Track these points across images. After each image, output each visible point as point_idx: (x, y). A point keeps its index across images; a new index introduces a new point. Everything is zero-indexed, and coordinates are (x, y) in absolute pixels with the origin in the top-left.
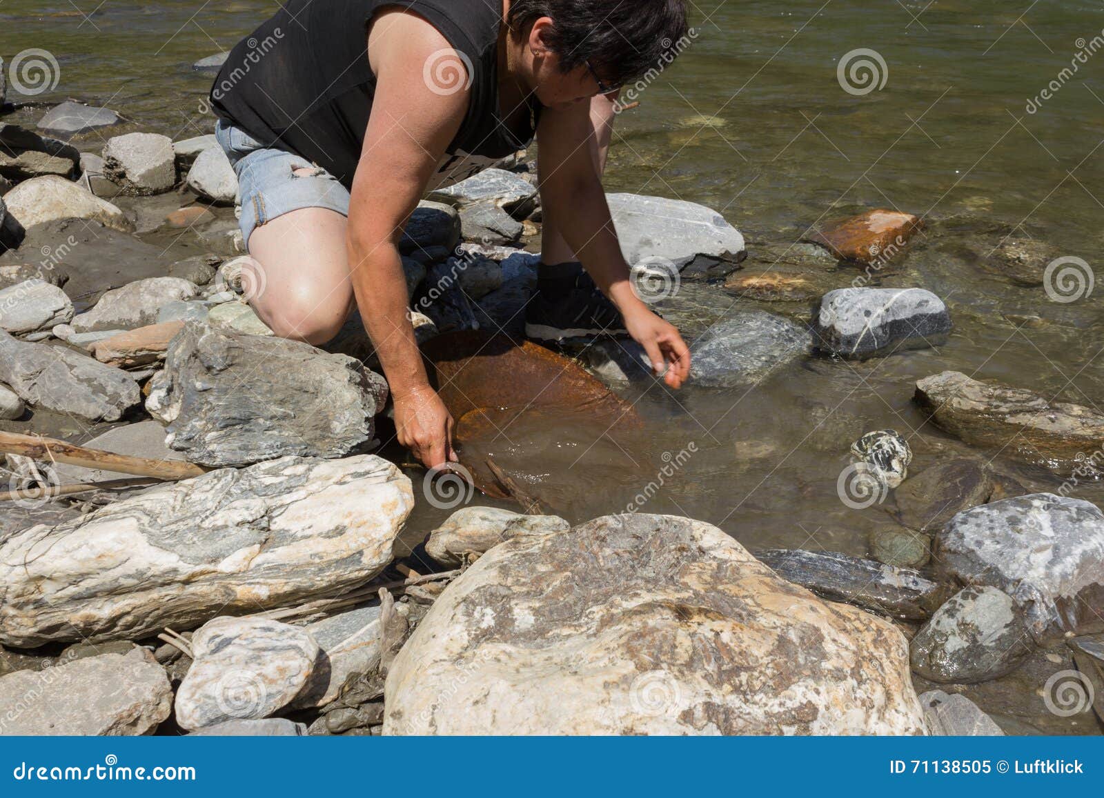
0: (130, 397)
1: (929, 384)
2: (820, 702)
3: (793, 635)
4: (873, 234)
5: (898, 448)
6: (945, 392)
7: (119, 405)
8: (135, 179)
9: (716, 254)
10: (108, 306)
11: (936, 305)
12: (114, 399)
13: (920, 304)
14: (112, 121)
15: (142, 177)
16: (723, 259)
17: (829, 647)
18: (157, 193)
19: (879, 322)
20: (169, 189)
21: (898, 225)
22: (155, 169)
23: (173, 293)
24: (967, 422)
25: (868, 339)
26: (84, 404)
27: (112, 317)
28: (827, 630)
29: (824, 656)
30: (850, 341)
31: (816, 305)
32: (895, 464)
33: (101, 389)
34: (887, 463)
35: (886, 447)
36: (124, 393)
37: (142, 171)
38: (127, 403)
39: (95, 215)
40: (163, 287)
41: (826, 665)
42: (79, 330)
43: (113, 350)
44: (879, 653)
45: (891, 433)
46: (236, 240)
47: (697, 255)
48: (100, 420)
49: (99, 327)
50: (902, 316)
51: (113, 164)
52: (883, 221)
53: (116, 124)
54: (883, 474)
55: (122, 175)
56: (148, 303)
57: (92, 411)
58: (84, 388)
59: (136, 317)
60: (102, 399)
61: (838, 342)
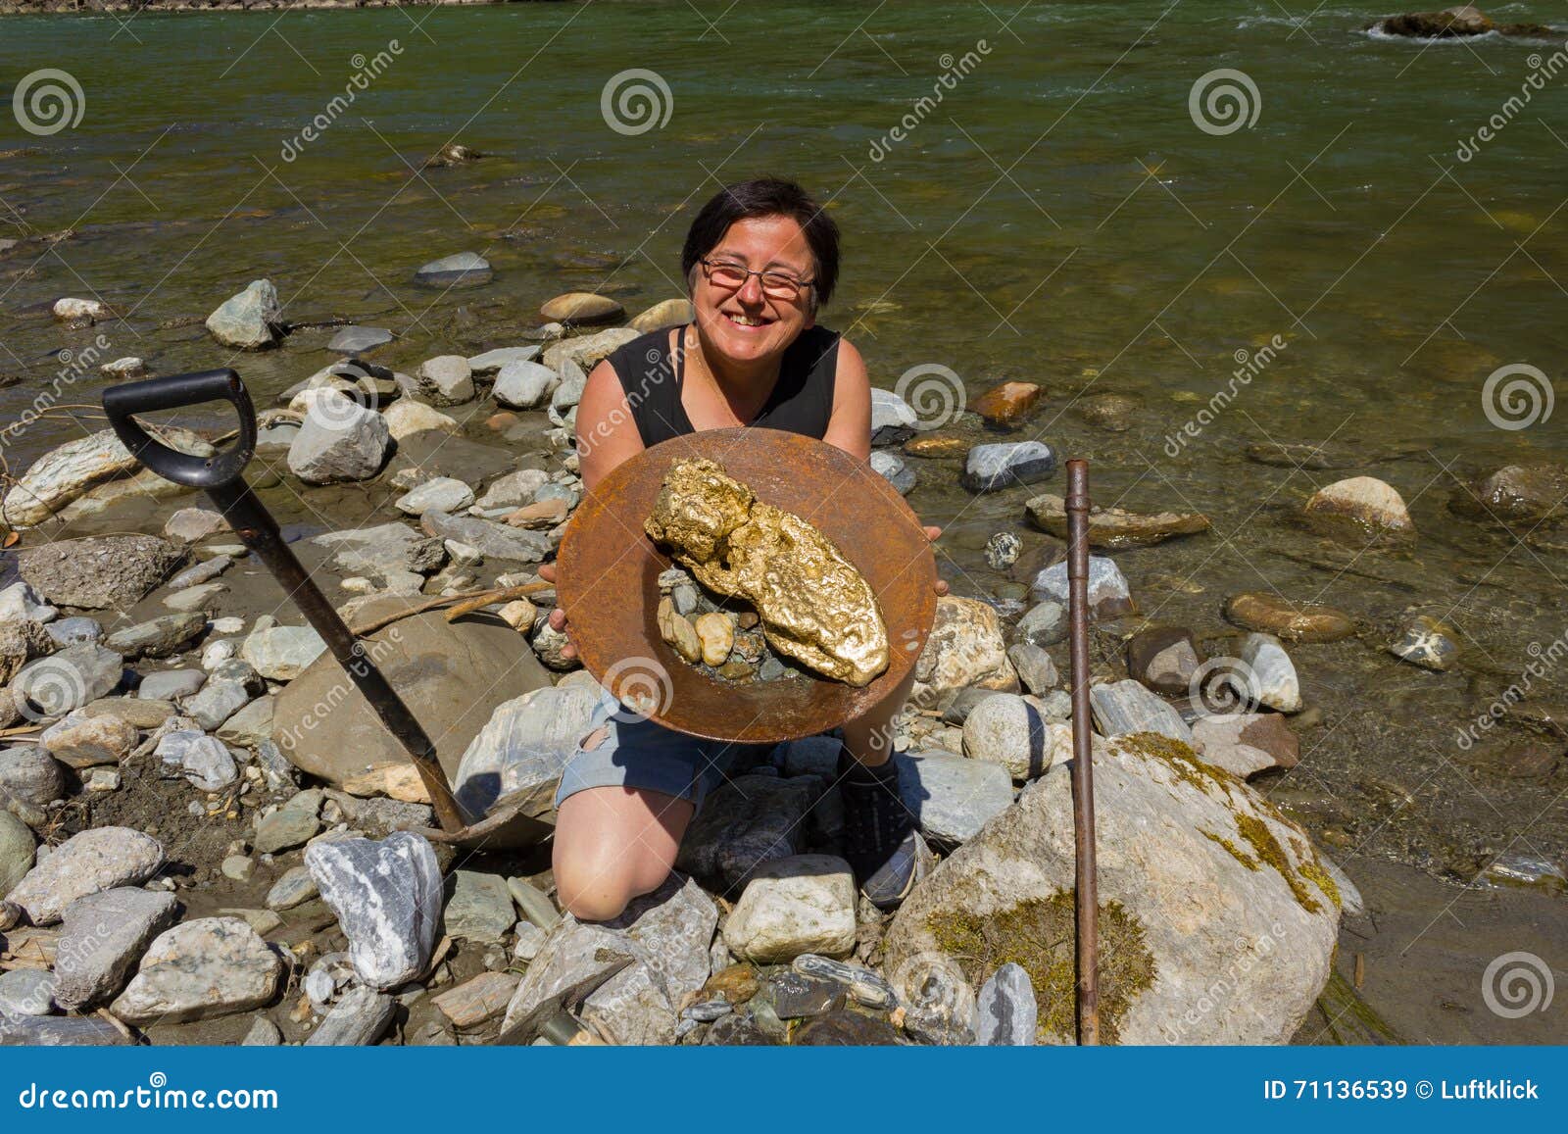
0: (546, 546)
1: (1033, 503)
2: (956, 630)
3: (945, 608)
4: (1008, 402)
5: (1014, 541)
6: (1042, 506)
7: (541, 552)
8: (447, 393)
9: (898, 425)
10: (495, 492)
11: (1044, 452)
12: (537, 549)
13: (1032, 453)
14: (388, 339)
15: (452, 391)
16: (903, 428)
17: (960, 611)
18: (464, 402)
19: (1005, 466)
20: (472, 398)
21: (1025, 395)
22: (460, 383)
23: (537, 480)
24: (1056, 524)
25: (999, 478)
26: (518, 553)
27: (501, 499)
28: (959, 606)
29: (958, 615)
30: (987, 480)
31: (965, 459)
32: (1011, 550)
33: (526, 544)
34: (1007, 550)
35: (1006, 542)
36: (542, 544)
37: (451, 387)
38: (546, 551)
39: (441, 426)
40: (530, 477)
41: (959, 618)
42: (486, 509)
43: (521, 519)
44: (983, 614)
45: (1009, 533)
46: (553, 438)
47: (887, 426)
48: (530, 561)
49: (496, 506)
50: (1021, 462)
51: (427, 382)
52: (1015, 391)
53: (392, 341)
54: (1004, 557)
55: (436, 390)
56: (525, 489)
57: (525, 556)
58: (515, 544)
59: (519, 498)
60: (529, 549)
61: (979, 479)
